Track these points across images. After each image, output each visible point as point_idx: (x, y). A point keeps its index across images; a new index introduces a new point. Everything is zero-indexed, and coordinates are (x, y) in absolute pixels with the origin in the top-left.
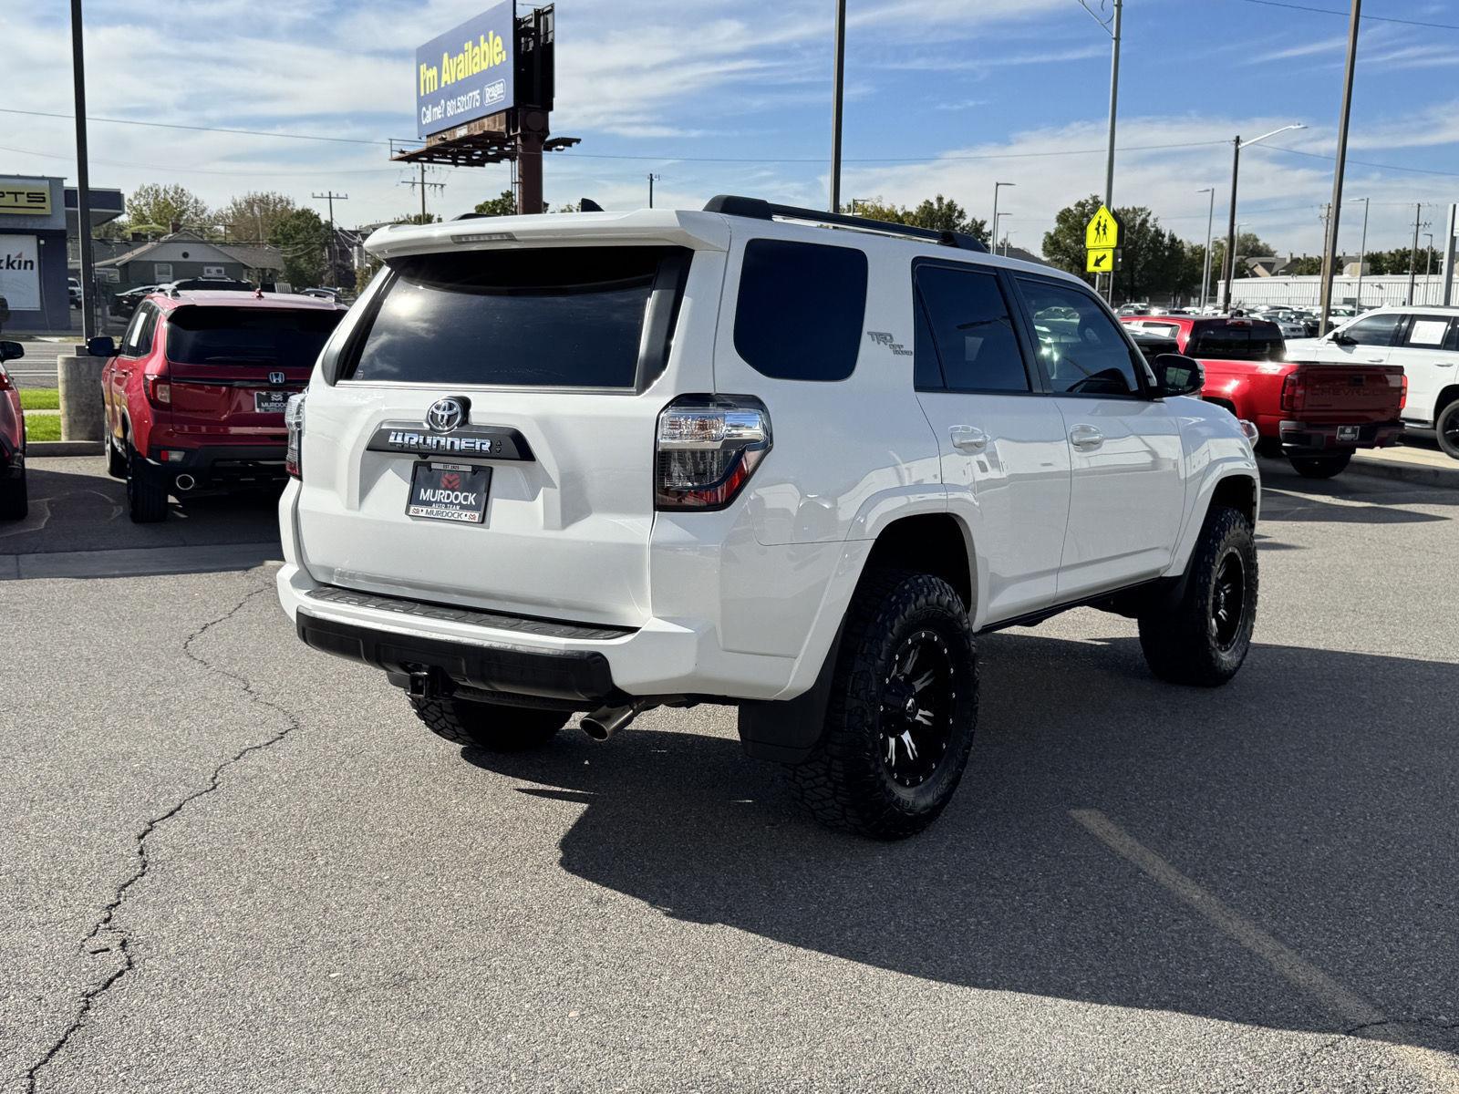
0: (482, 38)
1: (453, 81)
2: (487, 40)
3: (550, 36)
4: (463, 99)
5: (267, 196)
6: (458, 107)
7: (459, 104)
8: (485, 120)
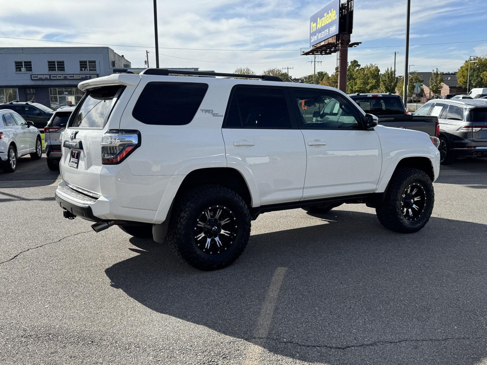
0: (330, 11)
1: (321, 27)
2: (331, 12)
3: (352, 8)
4: (323, 32)
5: (274, 69)
6: (322, 35)
7: (322, 34)
8: (330, 39)
